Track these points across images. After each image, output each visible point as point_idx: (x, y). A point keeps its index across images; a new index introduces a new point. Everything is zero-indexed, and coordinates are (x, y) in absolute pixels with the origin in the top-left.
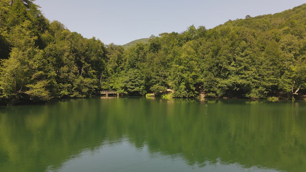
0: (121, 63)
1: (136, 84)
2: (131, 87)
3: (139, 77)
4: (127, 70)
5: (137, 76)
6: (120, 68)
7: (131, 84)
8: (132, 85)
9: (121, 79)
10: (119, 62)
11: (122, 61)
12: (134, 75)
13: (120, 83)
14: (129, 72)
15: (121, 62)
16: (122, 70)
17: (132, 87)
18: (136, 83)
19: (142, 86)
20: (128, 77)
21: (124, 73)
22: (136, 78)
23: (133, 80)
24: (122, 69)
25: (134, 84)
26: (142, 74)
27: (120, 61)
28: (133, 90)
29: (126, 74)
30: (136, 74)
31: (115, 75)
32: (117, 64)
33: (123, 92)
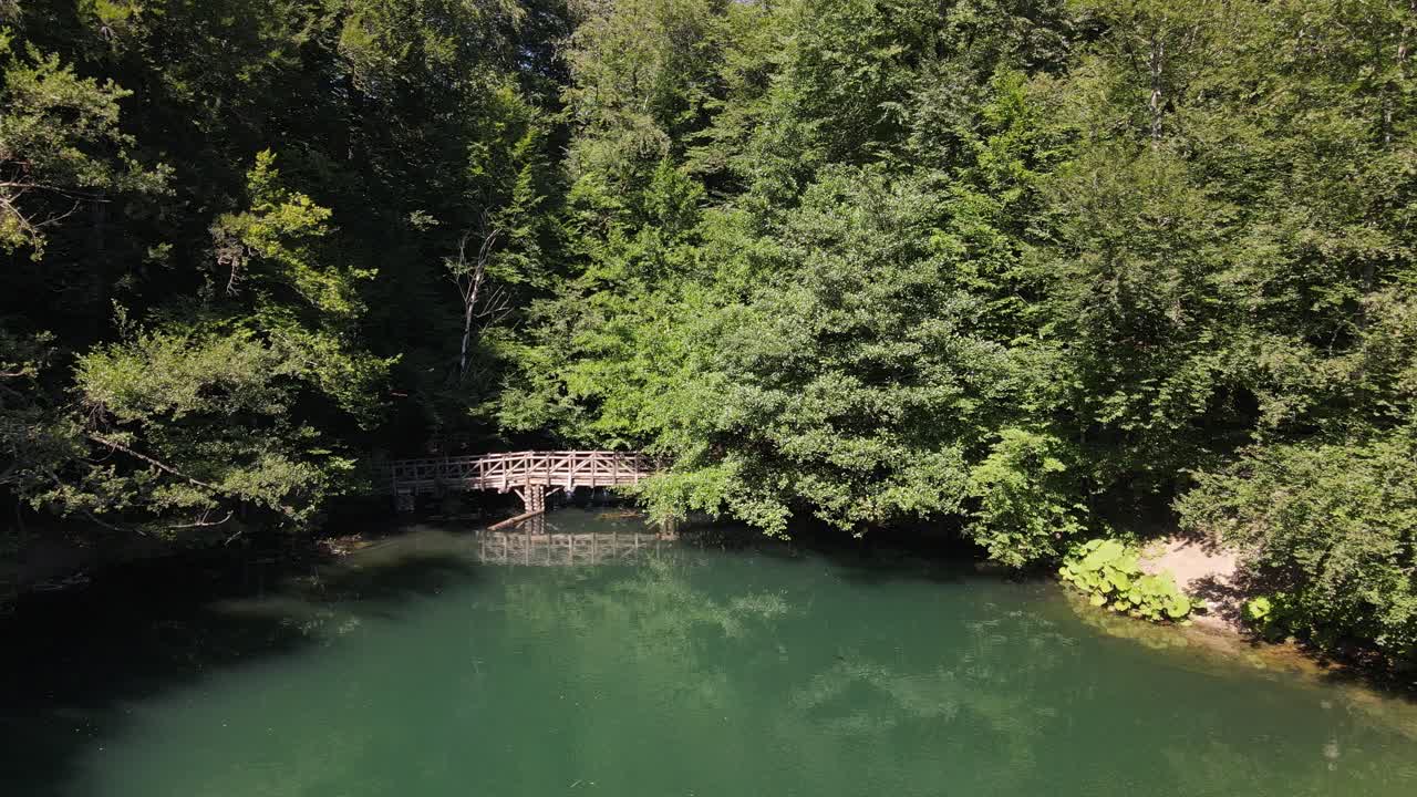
0: (704, 119)
1: (915, 413)
2: (842, 460)
3: (964, 300)
4: (773, 197)
5: (924, 273)
6: (694, 176)
7: (840, 408)
8: (857, 423)
9: (698, 308)
10: (682, 105)
11: (720, 90)
12: (887, 271)
13: (691, 365)
14: (806, 219)
15: (703, 100)
16: (714, 201)
17: (860, 451)
18: (919, 395)
19: (1014, 435)
20: (803, 298)
21: (743, 240)
22: (921, 300)
23: (868, 334)
24: (723, 183)
25: (891, 400)
26: (1000, 239)
27: (695, 92)
28: (871, 507)
29: (766, 247)
30: (925, 255)
31: (635, 261)
32: (659, 132)
33: (724, 506)
